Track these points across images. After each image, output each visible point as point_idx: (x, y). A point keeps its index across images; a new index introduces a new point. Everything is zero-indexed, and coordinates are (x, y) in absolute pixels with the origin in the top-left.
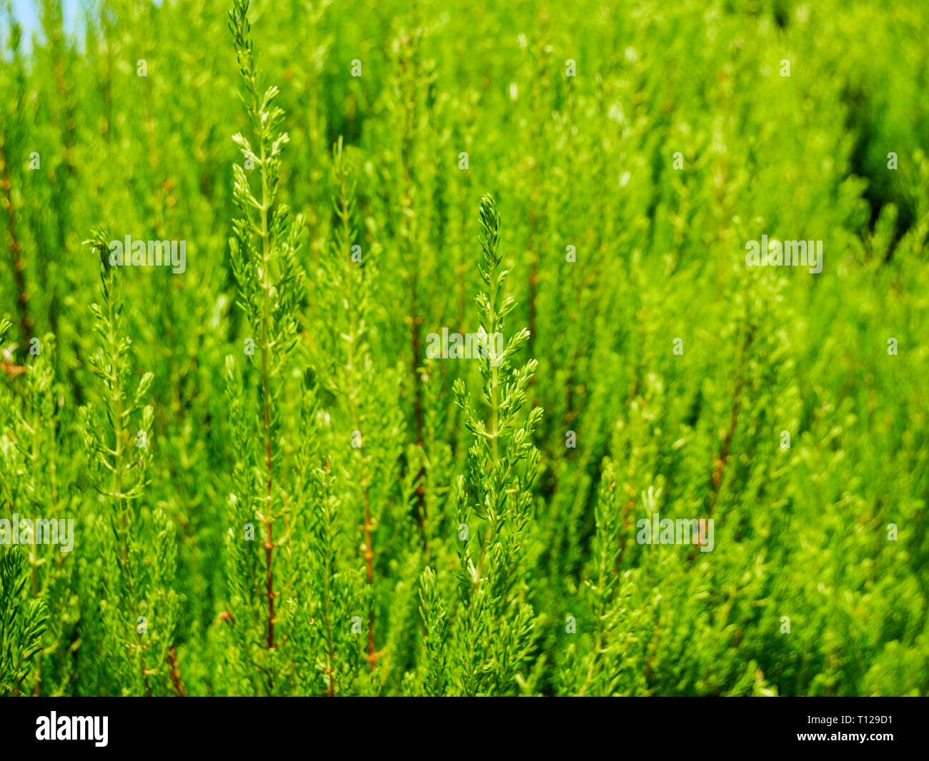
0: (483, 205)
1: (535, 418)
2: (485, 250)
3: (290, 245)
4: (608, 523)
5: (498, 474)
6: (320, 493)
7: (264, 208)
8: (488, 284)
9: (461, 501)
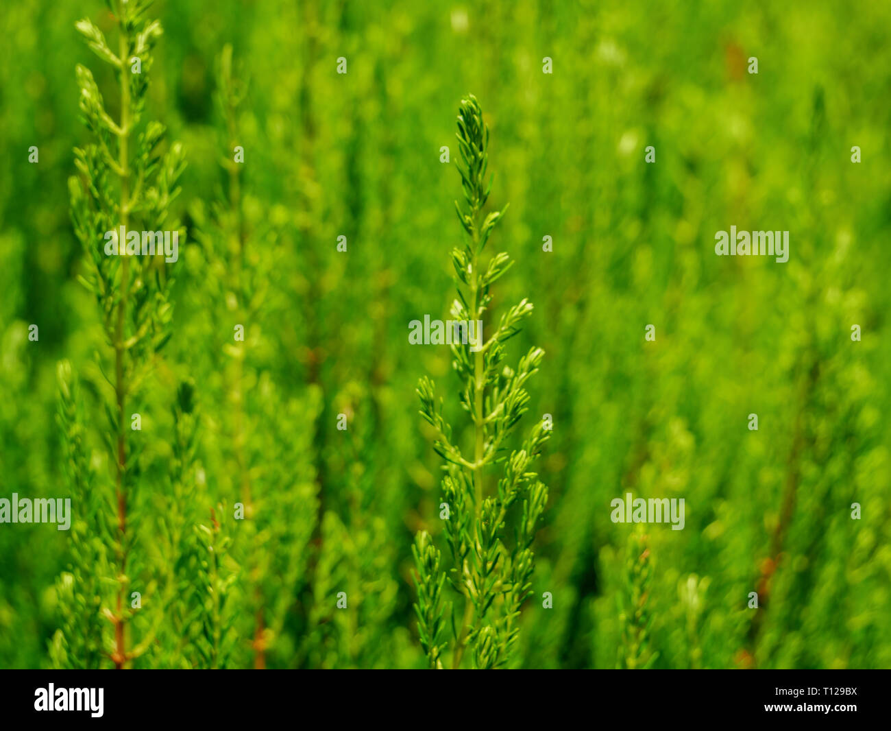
0: (462, 112)
1: (541, 436)
2: (464, 181)
3: (160, 193)
4: (639, 613)
5: (487, 519)
6: (205, 564)
7: (123, 132)
8: (470, 232)
9: (430, 563)
